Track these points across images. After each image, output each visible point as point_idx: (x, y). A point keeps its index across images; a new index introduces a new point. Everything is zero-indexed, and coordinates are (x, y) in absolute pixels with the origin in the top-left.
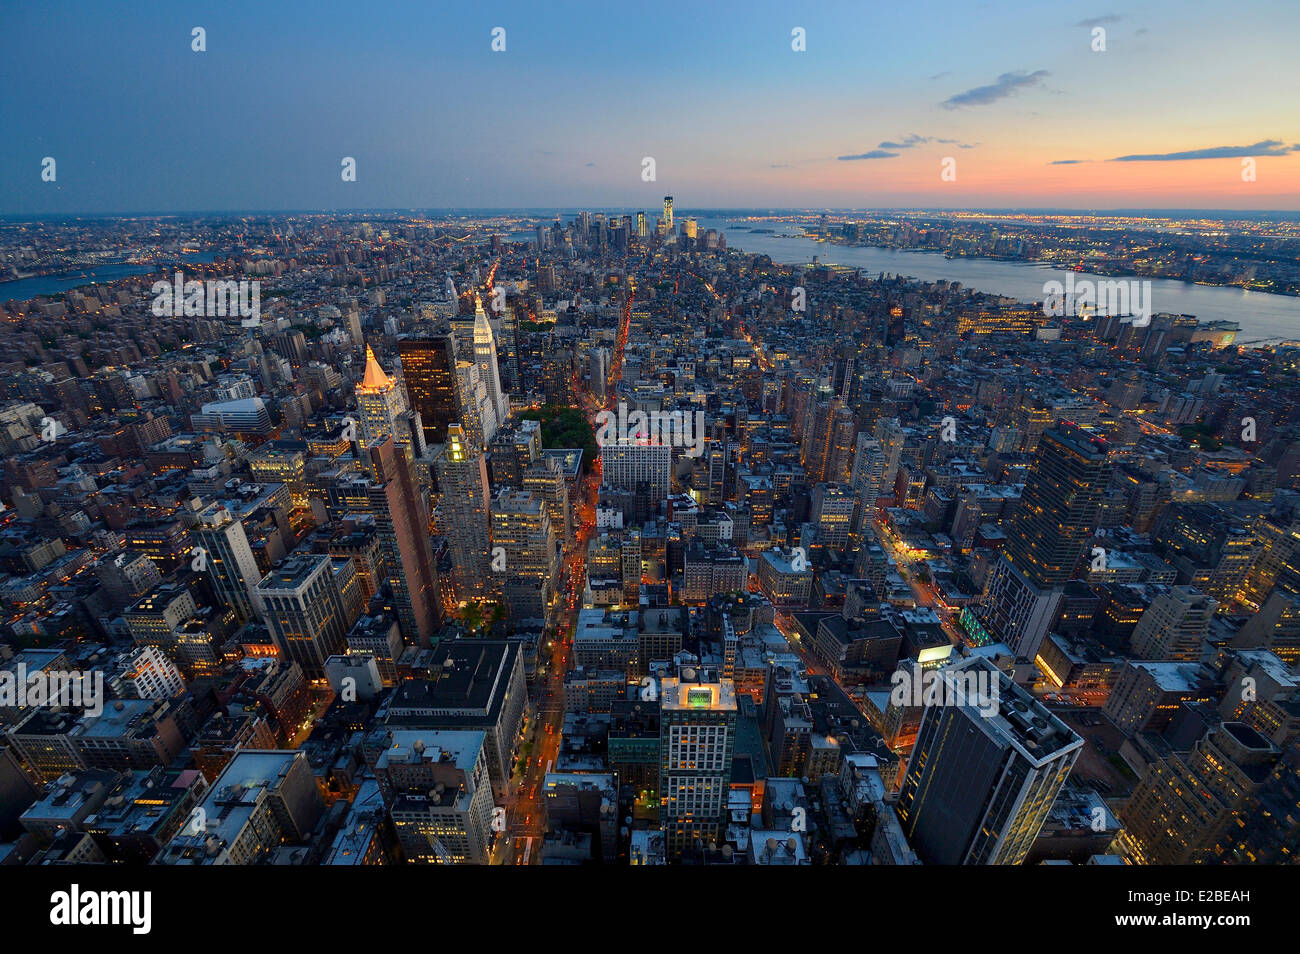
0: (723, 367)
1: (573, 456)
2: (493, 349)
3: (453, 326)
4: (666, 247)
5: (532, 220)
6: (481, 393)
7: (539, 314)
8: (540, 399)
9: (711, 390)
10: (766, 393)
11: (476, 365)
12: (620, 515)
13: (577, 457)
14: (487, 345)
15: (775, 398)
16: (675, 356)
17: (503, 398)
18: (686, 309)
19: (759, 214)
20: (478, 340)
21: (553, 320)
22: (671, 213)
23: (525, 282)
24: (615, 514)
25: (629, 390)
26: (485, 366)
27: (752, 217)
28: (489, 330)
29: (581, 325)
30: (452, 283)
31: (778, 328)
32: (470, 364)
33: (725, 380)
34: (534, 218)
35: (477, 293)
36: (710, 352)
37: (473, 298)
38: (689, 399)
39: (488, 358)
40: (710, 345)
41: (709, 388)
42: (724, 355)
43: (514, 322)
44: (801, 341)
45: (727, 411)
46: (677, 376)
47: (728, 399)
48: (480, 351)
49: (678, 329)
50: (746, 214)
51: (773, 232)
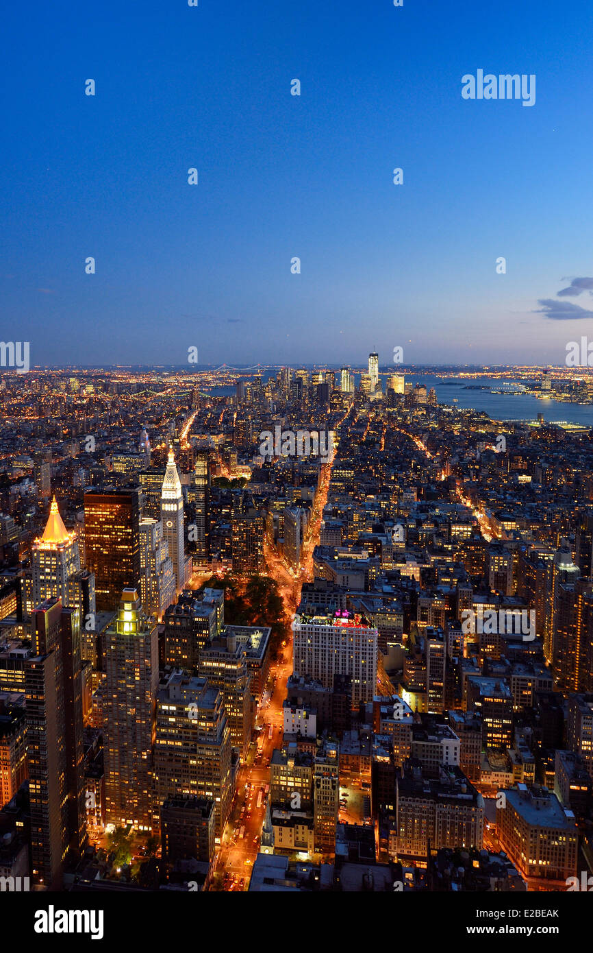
0: (439, 535)
1: (259, 635)
2: (181, 505)
3: (142, 479)
4: (371, 403)
5: (233, 376)
6: (163, 553)
7: (233, 469)
8: (226, 564)
9: (426, 563)
10: (494, 569)
11: (161, 523)
12: (313, 718)
13: (264, 637)
14: (175, 501)
15: (505, 576)
16: (382, 520)
17: (186, 561)
18: (394, 468)
19: (471, 369)
20: (165, 495)
21: (247, 476)
22: (377, 369)
23: (221, 436)
24: (307, 717)
25: (328, 558)
26: (169, 524)
27: (465, 372)
28: (178, 485)
29: (276, 482)
30: (147, 436)
31: (502, 492)
32: (154, 521)
33: (442, 551)
34: (236, 373)
35: (171, 447)
36: (423, 516)
37: (166, 450)
38: (399, 571)
39: (173, 515)
40: (422, 509)
41: (422, 560)
42: (439, 521)
43: (206, 477)
44: (531, 508)
45: (446, 589)
46: (384, 543)
47: (447, 574)
48: (166, 507)
49: (385, 489)
50: (456, 370)
51: (489, 388)
